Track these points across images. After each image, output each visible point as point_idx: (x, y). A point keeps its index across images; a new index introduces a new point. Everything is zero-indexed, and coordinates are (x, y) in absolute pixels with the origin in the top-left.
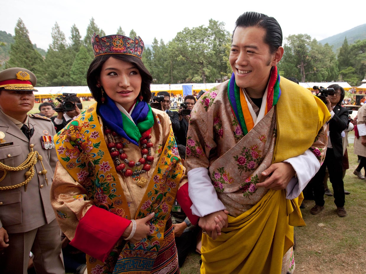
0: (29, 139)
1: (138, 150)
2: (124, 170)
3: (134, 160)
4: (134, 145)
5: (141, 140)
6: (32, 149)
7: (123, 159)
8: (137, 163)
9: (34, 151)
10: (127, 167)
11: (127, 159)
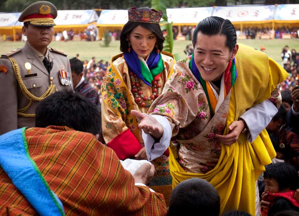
0: (49, 72)
1: (150, 89)
2: (140, 102)
3: (147, 97)
4: (147, 85)
5: (153, 83)
6: (52, 82)
7: (139, 94)
8: (149, 98)
9: (53, 84)
10: (142, 101)
11: (142, 94)
